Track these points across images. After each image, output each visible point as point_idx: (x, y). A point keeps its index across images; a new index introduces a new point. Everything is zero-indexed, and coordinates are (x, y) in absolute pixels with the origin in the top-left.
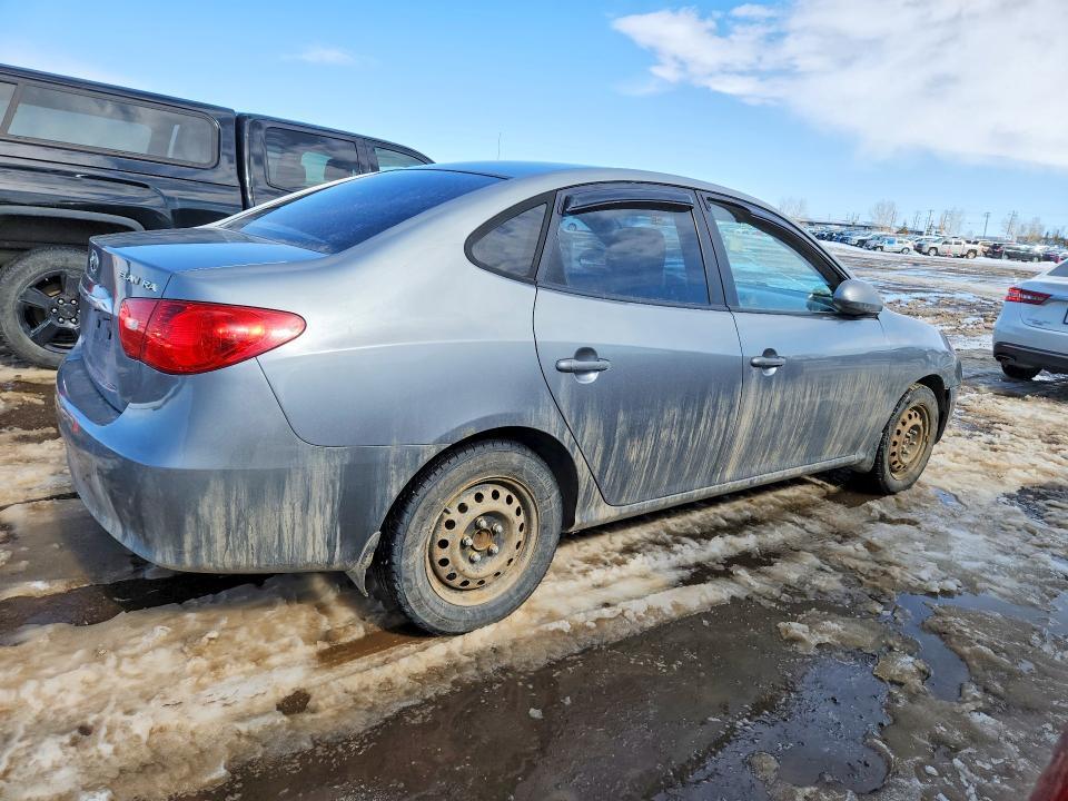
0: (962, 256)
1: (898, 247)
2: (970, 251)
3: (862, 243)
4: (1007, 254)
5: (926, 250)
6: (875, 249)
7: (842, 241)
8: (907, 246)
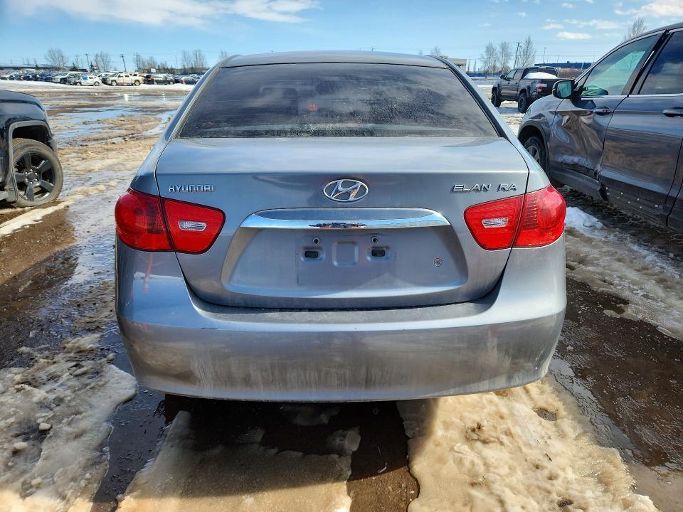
0: (132, 85)
1: (90, 81)
2: (136, 81)
3: (64, 81)
4: (156, 81)
5: (110, 82)
6: (75, 84)
7: (46, 80)
8: (96, 80)
